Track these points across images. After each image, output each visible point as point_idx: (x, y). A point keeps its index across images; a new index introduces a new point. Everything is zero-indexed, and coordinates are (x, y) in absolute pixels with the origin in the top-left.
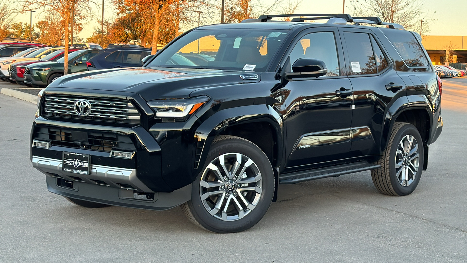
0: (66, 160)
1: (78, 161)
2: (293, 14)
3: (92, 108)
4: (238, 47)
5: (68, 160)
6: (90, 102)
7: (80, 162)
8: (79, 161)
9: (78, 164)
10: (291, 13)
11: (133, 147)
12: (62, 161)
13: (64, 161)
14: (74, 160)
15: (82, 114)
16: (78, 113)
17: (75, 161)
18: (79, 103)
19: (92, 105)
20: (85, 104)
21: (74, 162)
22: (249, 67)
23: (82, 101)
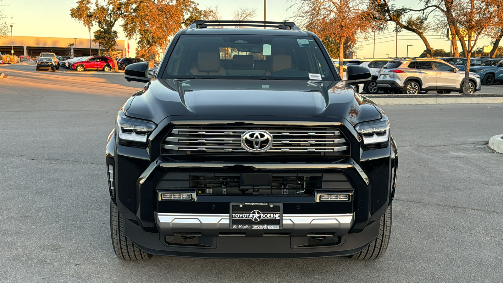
0: (236, 213)
1: (258, 213)
2: (244, 20)
3: (274, 141)
4: (270, 55)
5: (239, 213)
6: (271, 133)
7: (264, 214)
8: (261, 212)
9: (260, 217)
10: (239, 18)
11: (348, 186)
12: (228, 215)
13: (233, 216)
14: (252, 212)
15: (257, 150)
16: (250, 150)
17: (254, 213)
18: (252, 136)
19: (274, 137)
20: (262, 136)
21: (251, 214)
22: (314, 76)
23: (257, 133)
